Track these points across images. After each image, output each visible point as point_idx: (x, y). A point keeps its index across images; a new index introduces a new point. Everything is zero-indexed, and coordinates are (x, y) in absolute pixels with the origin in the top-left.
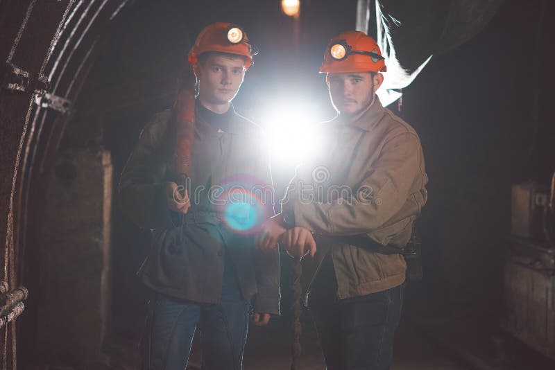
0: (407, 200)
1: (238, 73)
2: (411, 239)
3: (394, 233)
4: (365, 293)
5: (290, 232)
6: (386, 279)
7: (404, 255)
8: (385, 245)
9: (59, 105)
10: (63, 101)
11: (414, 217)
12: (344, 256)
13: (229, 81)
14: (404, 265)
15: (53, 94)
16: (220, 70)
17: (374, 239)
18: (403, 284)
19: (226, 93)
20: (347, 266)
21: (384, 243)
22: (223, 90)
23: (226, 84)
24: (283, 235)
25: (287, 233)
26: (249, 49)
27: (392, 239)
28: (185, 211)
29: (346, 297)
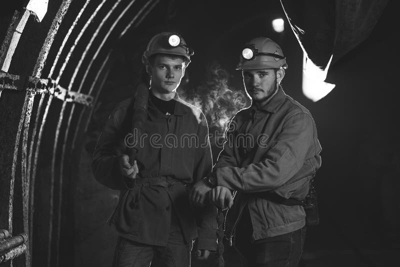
0: (304, 164)
1: (178, 69)
2: (309, 194)
3: (295, 189)
4: (273, 235)
5: (214, 190)
6: (289, 225)
7: (304, 206)
8: (288, 198)
9: (83, 100)
10: (86, 97)
11: (310, 177)
12: (258, 208)
13: (172, 76)
14: (304, 214)
15: (79, 91)
16: (165, 68)
17: (279, 194)
18: (303, 228)
19: (171, 85)
20: (259, 215)
21: (287, 196)
22: (168, 82)
23: (170, 77)
24: (208, 192)
25: (212, 191)
26: (187, 50)
27: (292, 194)
28: (134, 177)
29: (259, 238)
